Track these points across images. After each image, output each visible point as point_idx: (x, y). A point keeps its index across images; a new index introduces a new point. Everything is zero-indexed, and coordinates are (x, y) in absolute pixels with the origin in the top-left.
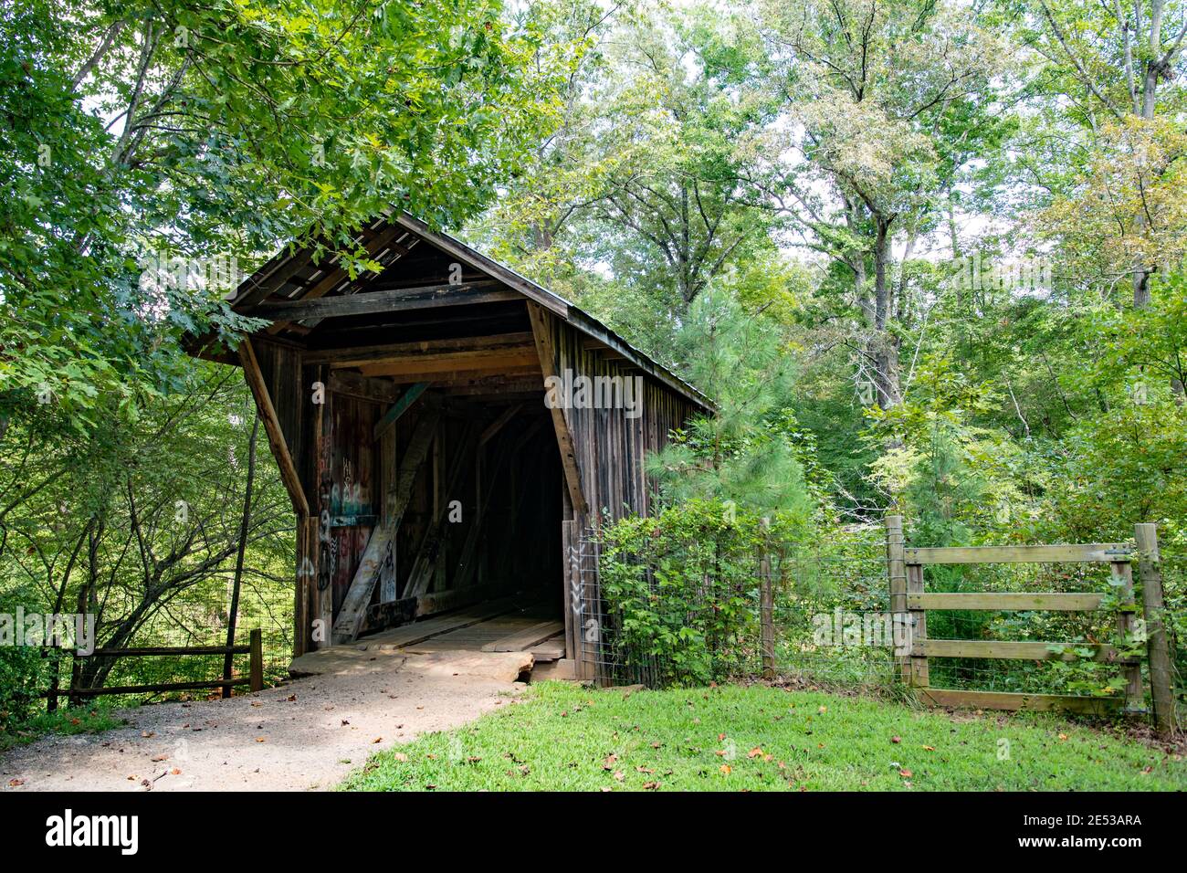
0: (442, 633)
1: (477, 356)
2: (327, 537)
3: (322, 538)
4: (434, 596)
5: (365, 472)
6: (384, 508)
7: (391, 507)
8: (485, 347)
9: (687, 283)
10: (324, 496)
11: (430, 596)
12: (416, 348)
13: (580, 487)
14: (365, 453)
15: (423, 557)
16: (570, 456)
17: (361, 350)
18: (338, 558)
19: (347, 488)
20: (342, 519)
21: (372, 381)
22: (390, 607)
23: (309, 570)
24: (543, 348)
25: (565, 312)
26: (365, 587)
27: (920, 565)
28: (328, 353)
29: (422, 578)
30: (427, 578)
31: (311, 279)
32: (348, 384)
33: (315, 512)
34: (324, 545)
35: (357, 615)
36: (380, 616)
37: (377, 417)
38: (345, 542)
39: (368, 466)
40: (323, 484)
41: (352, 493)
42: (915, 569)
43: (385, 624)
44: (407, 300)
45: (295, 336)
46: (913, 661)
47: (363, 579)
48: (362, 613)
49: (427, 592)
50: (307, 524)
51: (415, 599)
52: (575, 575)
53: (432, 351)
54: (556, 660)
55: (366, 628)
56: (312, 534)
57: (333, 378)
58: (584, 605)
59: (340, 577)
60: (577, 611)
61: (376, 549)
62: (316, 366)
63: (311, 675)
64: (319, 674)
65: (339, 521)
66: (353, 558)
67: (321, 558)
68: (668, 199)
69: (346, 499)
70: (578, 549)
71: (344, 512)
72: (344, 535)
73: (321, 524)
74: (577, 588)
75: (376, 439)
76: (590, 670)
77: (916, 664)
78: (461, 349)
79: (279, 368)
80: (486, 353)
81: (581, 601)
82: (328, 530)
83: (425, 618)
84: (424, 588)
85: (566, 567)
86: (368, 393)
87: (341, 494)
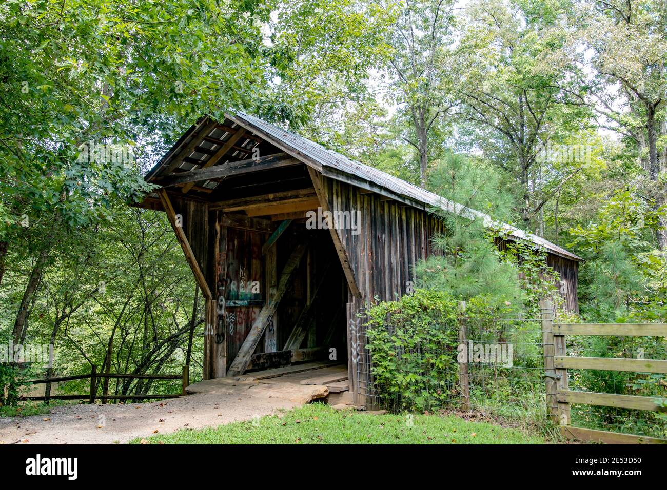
0: (294, 372)
1: (299, 201)
2: (223, 312)
3: (219, 312)
4: (305, 350)
5: (256, 275)
6: (268, 296)
7: (272, 296)
8: (305, 196)
9: (523, 157)
10: (221, 288)
11: (302, 350)
12: (267, 198)
13: (355, 281)
14: (255, 263)
15: (298, 327)
16: (346, 261)
17: (238, 201)
18: (235, 324)
19: (242, 284)
20: (237, 302)
21: (255, 220)
22: (270, 356)
23: (211, 332)
24: (320, 194)
25: (321, 169)
26: (251, 343)
27: (562, 336)
28: (221, 203)
29: (296, 339)
30: (301, 339)
31: (202, 159)
32: (236, 221)
33: (215, 297)
34: (221, 317)
35: (244, 359)
36: (262, 361)
37: (263, 241)
38: (241, 316)
39: (259, 270)
40: (220, 281)
41: (246, 287)
42: (560, 339)
43: (266, 365)
44: (240, 167)
45: (203, 194)
46: (559, 405)
47: (252, 338)
48: (248, 358)
49: (300, 348)
50: (210, 304)
51: (290, 352)
52: (354, 338)
53: (275, 199)
54: (342, 392)
55: (251, 368)
56: (212, 310)
57: (224, 218)
58: (359, 357)
59: (237, 336)
60: (355, 361)
61: (261, 320)
62: (215, 211)
63: (196, 393)
64: (200, 393)
65: (235, 303)
66: (247, 325)
67: (218, 324)
68: (510, 104)
69: (241, 290)
70: (355, 321)
71: (240, 297)
72: (240, 311)
73: (218, 304)
74: (354, 346)
75: (263, 255)
76: (362, 400)
77: (561, 408)
78: (291, 197)
79: (192, 213)
80: (305, 199)
81: (357, 354)
82: (223, 307)
83: (297, 363)
84: (298, 345)
85: (348, 332)
86: (252, 226)
87: (238, 287)
